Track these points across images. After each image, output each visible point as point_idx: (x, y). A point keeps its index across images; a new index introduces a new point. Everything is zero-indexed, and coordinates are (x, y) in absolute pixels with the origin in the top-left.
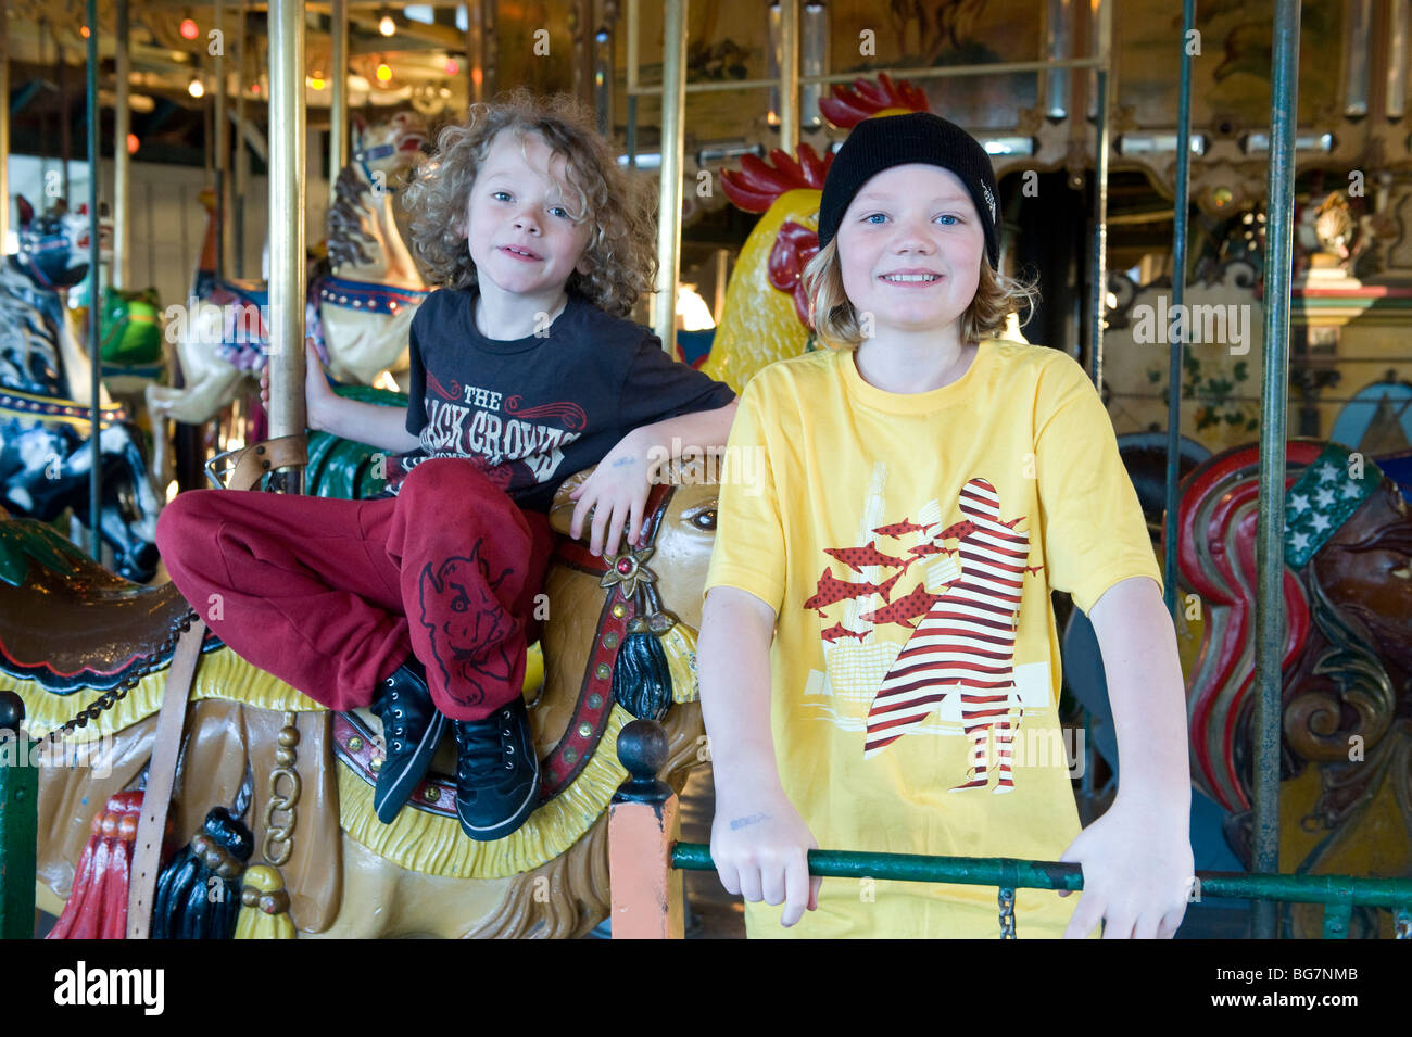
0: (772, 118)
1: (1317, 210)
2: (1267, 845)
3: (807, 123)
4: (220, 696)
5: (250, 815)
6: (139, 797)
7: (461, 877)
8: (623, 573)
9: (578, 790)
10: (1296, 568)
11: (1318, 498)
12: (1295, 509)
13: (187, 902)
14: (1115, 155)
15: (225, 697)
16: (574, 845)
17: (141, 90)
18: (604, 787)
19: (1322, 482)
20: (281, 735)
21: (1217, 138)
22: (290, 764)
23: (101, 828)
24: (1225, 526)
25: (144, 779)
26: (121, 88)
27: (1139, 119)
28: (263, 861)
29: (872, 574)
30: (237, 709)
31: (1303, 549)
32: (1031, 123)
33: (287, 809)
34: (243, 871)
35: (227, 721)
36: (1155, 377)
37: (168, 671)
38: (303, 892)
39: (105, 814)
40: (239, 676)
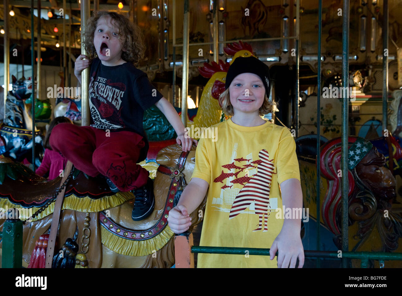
0: (211, 52)
1: (354, 75)
2: (345, 244)
3: (220, 53)
4: (69, 208)
5: (77, 240)
6: (48, 236)
7: (134, 256)
8: (176, 174)
9: (165, 232)
10: (351, 170)
11: (356, 152)
12: (350, 154)
13: (61, 264)
14: (301, 61)
15: (71, 209)
16: (163, 247)
17: (43, 46)
18: (171, 231)
19: (357, 147)
20: (86, 219)
21: (327, 57)
22: (88, 226)
23: (38, 244)
24: (332, 159)
25: (49, 231)
26: (39, 46)
27: (307, 52)
28: (81, 252)
29: (233, 171)
30: (74, 212)
31: (353, 165)
32: (279, 53)
33: (87, 238)
34: (76, 255)
35: (71, 215)
36: (312, 119)
37: (55, 202)
38: (92, 260)
39: (39, 240)
40: (74, 203)
